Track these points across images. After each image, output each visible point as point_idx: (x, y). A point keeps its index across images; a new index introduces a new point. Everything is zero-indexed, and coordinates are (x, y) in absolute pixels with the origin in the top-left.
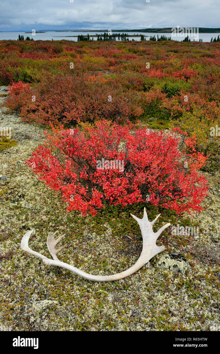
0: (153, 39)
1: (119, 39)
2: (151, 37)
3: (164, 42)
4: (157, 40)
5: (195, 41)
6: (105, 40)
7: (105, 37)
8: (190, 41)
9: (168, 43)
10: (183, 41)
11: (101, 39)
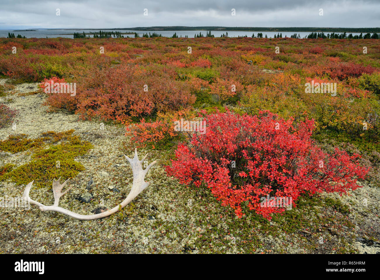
0: (145, 36)
1: (114, 36)
2: (144, 34)
3: (156, 38)
4: (149, 37)
5: (182, 37)
6: (101, 37)
7: (101, 35)
8: (177, 37)
9: (161, 40)
10: (172, 37)
11: (98, 37)
